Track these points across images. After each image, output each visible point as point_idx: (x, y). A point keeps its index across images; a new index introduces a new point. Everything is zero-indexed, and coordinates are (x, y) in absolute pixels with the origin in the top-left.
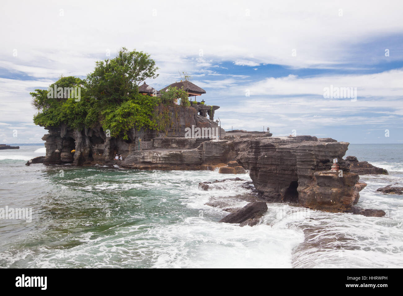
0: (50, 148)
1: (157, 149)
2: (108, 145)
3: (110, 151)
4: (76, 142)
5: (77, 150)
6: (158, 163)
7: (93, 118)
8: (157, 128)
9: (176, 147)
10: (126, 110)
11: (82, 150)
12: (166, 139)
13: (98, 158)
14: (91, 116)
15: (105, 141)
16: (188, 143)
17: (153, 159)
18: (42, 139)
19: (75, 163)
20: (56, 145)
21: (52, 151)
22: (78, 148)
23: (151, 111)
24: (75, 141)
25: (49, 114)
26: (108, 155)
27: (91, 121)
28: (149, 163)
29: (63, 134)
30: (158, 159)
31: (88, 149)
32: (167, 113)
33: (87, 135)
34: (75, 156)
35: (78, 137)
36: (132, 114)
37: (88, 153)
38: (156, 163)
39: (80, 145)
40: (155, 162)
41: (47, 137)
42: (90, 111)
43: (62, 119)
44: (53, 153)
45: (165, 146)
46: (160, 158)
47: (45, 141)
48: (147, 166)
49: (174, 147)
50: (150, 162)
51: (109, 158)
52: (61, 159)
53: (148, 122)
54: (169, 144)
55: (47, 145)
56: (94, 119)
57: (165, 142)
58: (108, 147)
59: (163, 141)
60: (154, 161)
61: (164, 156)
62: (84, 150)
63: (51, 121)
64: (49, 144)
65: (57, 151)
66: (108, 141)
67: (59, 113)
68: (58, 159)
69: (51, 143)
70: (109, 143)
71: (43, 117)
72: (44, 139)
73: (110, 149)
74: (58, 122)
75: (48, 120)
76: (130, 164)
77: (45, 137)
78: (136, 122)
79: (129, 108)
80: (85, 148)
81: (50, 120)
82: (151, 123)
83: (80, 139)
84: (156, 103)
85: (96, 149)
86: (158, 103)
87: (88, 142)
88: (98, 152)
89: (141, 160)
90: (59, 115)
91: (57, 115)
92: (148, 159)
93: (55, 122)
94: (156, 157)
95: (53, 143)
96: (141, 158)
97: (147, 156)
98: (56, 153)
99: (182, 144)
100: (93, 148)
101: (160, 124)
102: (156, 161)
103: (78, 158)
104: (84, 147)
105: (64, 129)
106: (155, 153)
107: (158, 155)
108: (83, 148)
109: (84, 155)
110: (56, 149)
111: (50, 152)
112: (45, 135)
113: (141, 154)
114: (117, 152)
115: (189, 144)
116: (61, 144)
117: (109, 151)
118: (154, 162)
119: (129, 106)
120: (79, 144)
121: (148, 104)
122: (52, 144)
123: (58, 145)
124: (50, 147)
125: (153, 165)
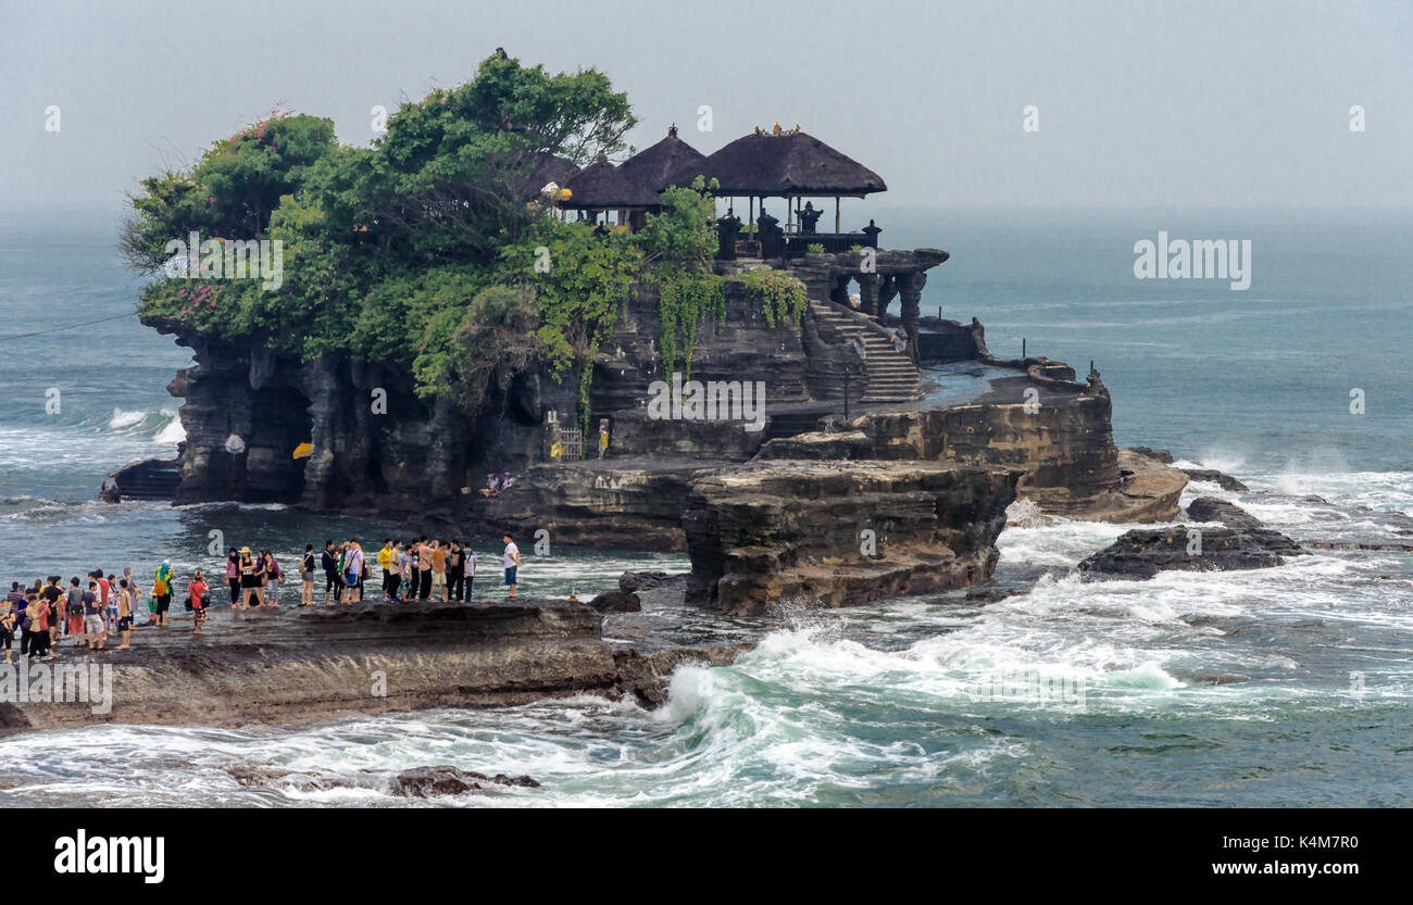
0: (204, 431)
1: (617, 458)
2: (443, 430)
3: (450, 455)
4: (313, 408)
5: (320, 447)
6: (613, 514)
9: (687, 453)
11: (341, 445)
15: (434, 414)
16: (732, 439)
17: (595, 499)
19: (310, 499)
20: (225, 416)
21: (211, 443)
22: (322, 437)
24: (310, 404)
26: (444, 474)
28: (581, 512)
29: (258, 373)
30: (614, 500)
31: (365, 443)
33: (361, 382)
34: (311, 472)
35: (321, 390)
37: (361, 459)
38: (604, 511)
39: (331, 424)
40: (602, 509)
41: (190, 381)
44: (216, 452)
45: (651, 447)
46: (617, 495)
47: (182, 402)
48: (570, 522)
49: (679, 452)
50: (585, 507)
52: (249, 478)
54: (668, 440)
55: (192, 418)
57: (652, 430)
58: (446, 437)
59: (642, 429)
60: (599, 506)
61: (631, 490)
62: (348, 446)
64: (199, 415)
69: (206, 409)
70: (447, 422)
72: (176, 389)
73: (450, 446)
77: (183, 380)
83: (330, 398)
85: (395, 443)
89: (556, 502)
92: (575, 496)
94: (605, 490)
95: (213, 408)
96: (554, 494)
97: (575, 487)
98: (230, 452)
100: (384, 435)
102: (605, 505)
103: (324, 481)
104: (347, 432)
105: (266, 356)
106: (600, 478)
107: (609, 485)
108: (343, 434)
109: (346, 467)
113: (557, 479)
115: (737, 442)
116: (247, 414)
117: (447, 458)
118: (596, 510)
120: (326, 419)
122: (210, 415)
123: (234, 416)
124: (201, 427)
125: (593, 522)
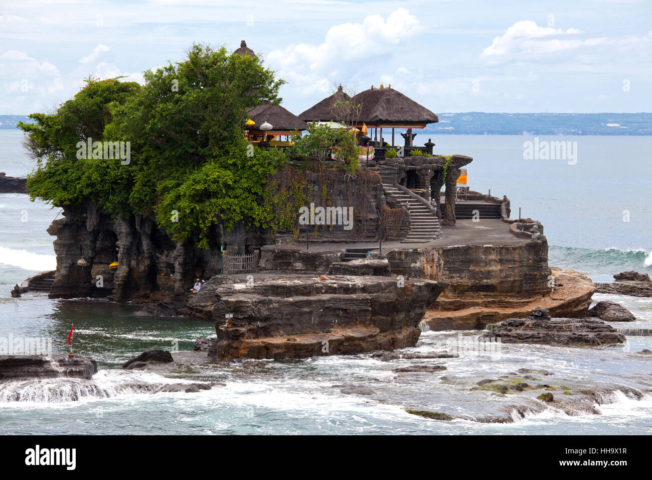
0: (66, 254)
1: (264, 272)
2: (180, 255)
3: (183, 269)
4: (118, 243)
5: (122, 263)
7: (145, 196)
8: (272, 225)
9: (301, 270)
10: (198, 188)
11: (133, 263)
12: (282, 251)
13: (167, 284)
14: (141, 190)
15: (176, 246)
16: (322, 262)
18: (48, 230)
20: (79, 246)
21: (70, 261)
22: (123, 259)
23: (263, 185)
24: (117, 240)
25: (60, 174)
26: (180, 280)
27: (141, 201)
29: (91, 223)
31: (147, 262)
32: (299, 188)
33: (140, 228)
34: (117, 277)
35: (121, 233)
36: (215, 194)
37: (144, 271)
39: (128, 252)
41: (59, 226)
42: (139, 179)
43: (86, 191)
44: (73, 266)
45: (280, 266)
47: (55, 238)
49: (298, 270)
51: (182, 287)
53: (251, 209)
54: (290, 263)
55: (59, 247)
56: (147, 198)
57: (280, 257)
58: (181, 260)
59: (275, 256)
62: (138, 264)
63: (63, 194)
64: (64, 245)
65: (81, 262)
66: (181, 246)
67: (79, 173)
68: (85, 283)
69: (68, 242)
70: (182, 251)
71: (47, 183)
72: (51, 231)
73: (184, 265)
74: (78, 196)
75: (57, 189)
76: (202, 304)
77: (55, 226)
78: (222, 211)
79: (206, 182)
80: (140, 258)
81: (61, 190)
82: (258, 212)
83: (126, 237)
84: (271, 167)
85: (163, 262)
86: (279, 167)
87: (148, 246)
88: (169, 270)
90: (80, 178)
91: (77, 180)
93: (71, 196)
95: (72, 241)
98: (80, 267)
99: (311, 264)
100: (158, 258)
101: (279, 214)
103: (122, 283)
104: (139, 255)
105: (94, 212)
108: (135, 257)
109: (135, 275)
110: (80, 256)
111: (65, 265)
112: (55, 222)
114: (203, 272)
115: (324, 264)
116: (90, 247)
117: (181, 271)
119: (207, 176)
120: (124, 248)
121: (254, 169)
122: (70, 246)
123: (84, 246)
124: (65, 252)
